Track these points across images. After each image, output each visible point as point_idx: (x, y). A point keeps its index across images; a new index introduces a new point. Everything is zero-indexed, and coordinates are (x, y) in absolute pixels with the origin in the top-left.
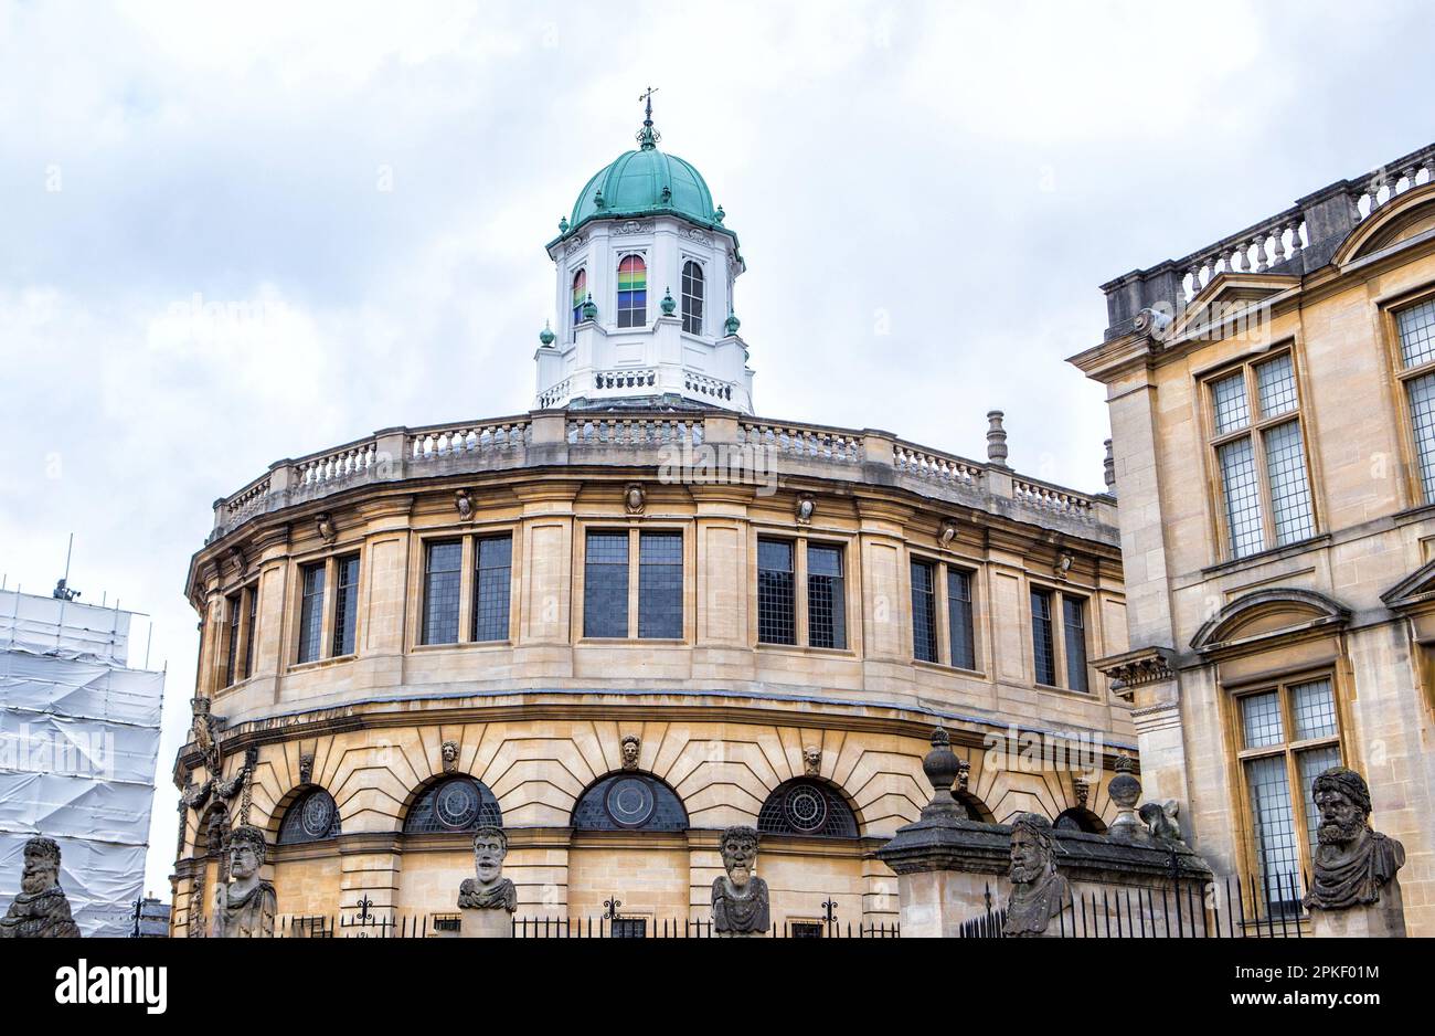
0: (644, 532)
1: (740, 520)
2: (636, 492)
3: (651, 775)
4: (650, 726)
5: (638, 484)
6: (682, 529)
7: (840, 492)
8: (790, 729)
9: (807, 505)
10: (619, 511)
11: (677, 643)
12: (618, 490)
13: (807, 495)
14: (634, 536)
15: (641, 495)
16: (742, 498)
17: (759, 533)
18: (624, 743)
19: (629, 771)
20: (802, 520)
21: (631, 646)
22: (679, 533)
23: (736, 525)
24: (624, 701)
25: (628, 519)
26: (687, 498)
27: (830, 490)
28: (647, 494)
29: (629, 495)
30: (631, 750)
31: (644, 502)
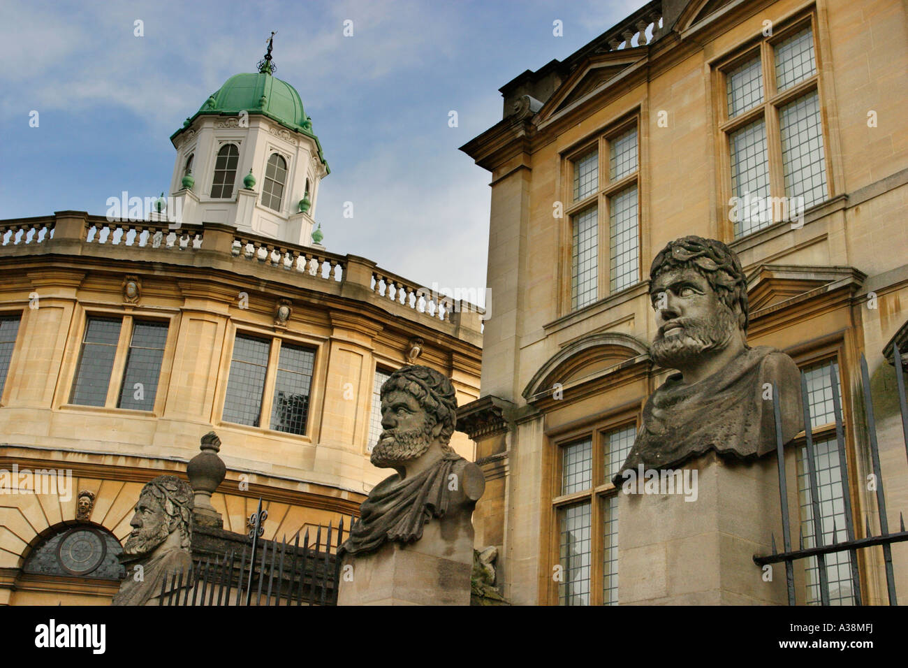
0: (138, 321)
1: (220, 316)
2: (132, 284)
3: (100, 527)
4: (108, 484)
5: (134, 277)
6: (169, 319)
7: (315, 301)
8: (238, 497)
9: (285, 310)
10: (117, 300)
11: (147, 415)
12: (117, 282)
13: (284, 300)
14: (127, 324)
15: (137, 286)
16: (226, 297)
17: (238, 329)
18: (80, 496)
19: (81, 524)
20: (278, 323)
21: (106, 414)
22: (165, 323)
23: (217, 320)
24: (85, 459)
25: (123, 307)
26: (178, 293)
27: (306, 299)
28: (143, 287)
29: (126, 287)
30: (85, 503)
31: (139, 294)
